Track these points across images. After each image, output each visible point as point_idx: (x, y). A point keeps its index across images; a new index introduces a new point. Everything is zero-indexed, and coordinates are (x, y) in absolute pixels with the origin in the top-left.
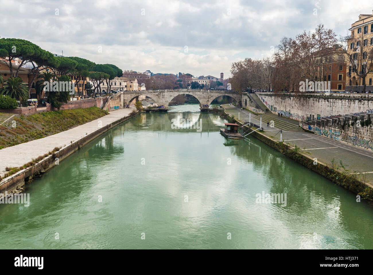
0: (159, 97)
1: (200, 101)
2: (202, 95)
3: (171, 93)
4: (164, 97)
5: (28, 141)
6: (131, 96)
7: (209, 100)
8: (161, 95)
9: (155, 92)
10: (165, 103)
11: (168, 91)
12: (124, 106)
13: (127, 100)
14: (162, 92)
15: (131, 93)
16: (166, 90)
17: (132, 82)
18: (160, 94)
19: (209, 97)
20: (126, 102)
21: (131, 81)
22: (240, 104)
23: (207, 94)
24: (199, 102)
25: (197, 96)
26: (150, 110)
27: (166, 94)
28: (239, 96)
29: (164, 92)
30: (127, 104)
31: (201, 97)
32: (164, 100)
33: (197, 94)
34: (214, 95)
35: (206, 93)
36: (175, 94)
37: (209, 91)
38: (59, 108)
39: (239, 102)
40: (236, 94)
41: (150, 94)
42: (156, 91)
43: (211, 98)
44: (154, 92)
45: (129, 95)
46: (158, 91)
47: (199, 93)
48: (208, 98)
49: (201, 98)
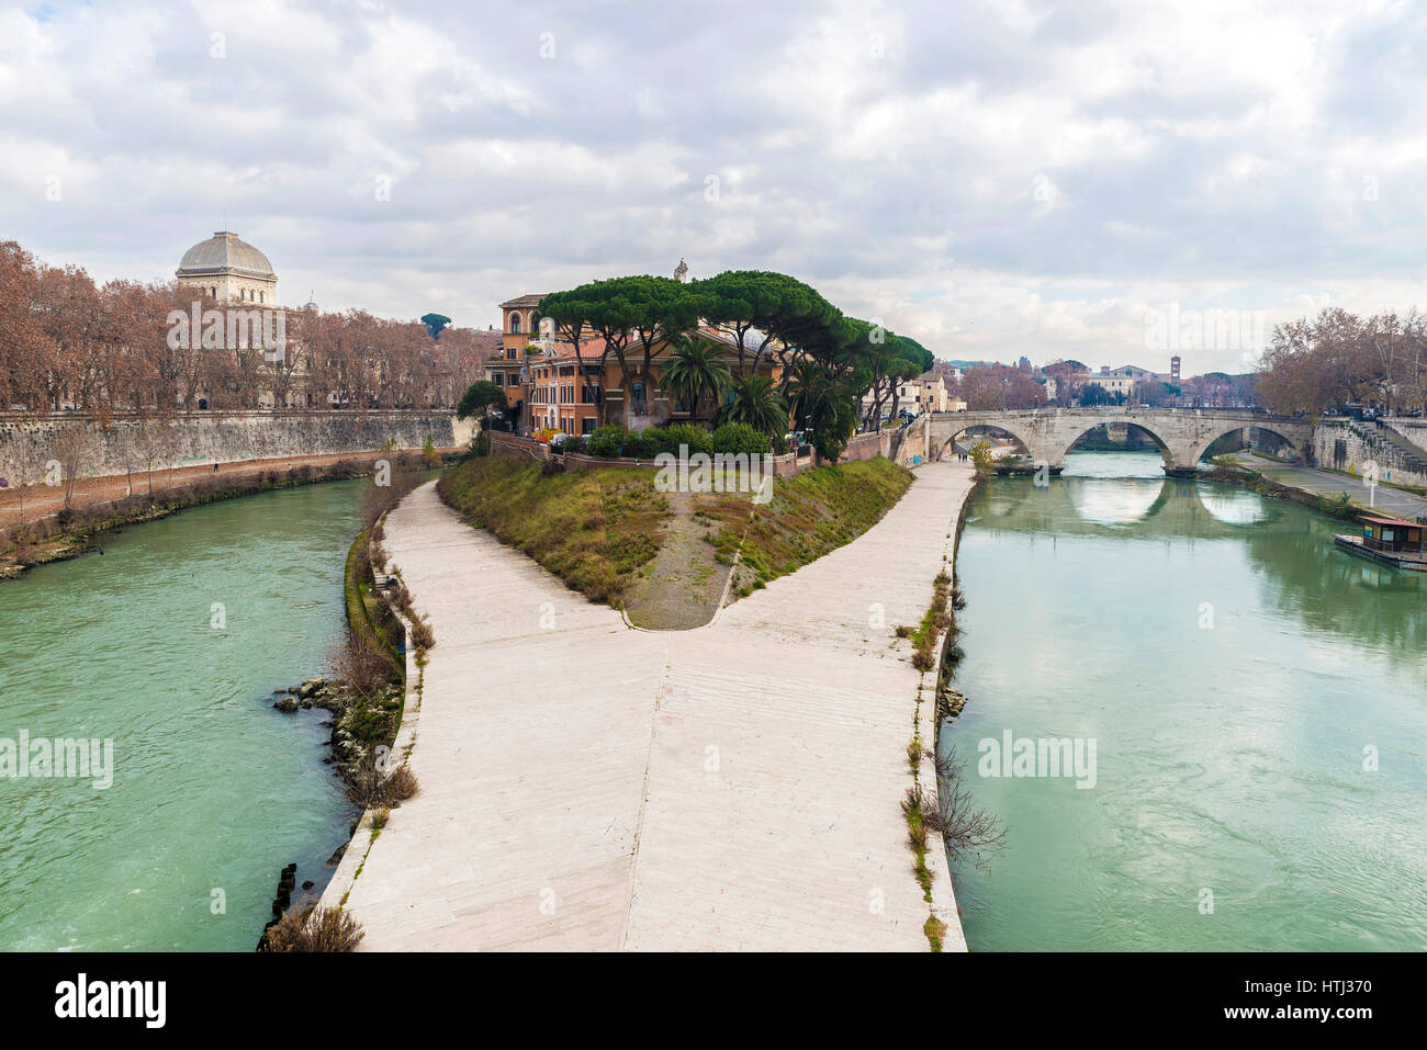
0: (1036, 431)
1: (1170, 444)
2: (1176, 426)
3: (1075, 420)
4: (1051, 431)
5: (793, 570)
6: (952, 426)
7: (1200, 441)
8: (1044, 425)
9: (1025, 416)
10: (1056, 448)
11: (1064, 414)
12: (931, 456)
13: (940, 439)
14: (1046, 415)
15: (953, 419)
16: (1059, 411)
17: (929, 388)
18: (1041, 422)
19: (1200, 431)
20: (936, 445)
21: (928, 384)
22: (1308, 455)
23: (1192, 422)
24: (1166, 448)
25: (1160, 427)
26: (1010, 470)
27: (1058, 421)
28: (1305, 429)
29: (1053, 416)
30: (939, 449)
31: (1173, 432)
32: (1051, 440)
33: (1159, 423)
34: (1217, 426)
35: (1188, 420)
36: (1089, 421)
37: (1198, 412)
38: (834, 460)
39: (1302, 450)
40: (1293, 422)
41: (1008, 421)
42: (1029, 412)
43: (1205, 435)
44: (1021, 416)
45: (947, 424)
46: (1035, 412)
47: (1165, 419)
48: (1197, 435)
49: (1170, 436)
